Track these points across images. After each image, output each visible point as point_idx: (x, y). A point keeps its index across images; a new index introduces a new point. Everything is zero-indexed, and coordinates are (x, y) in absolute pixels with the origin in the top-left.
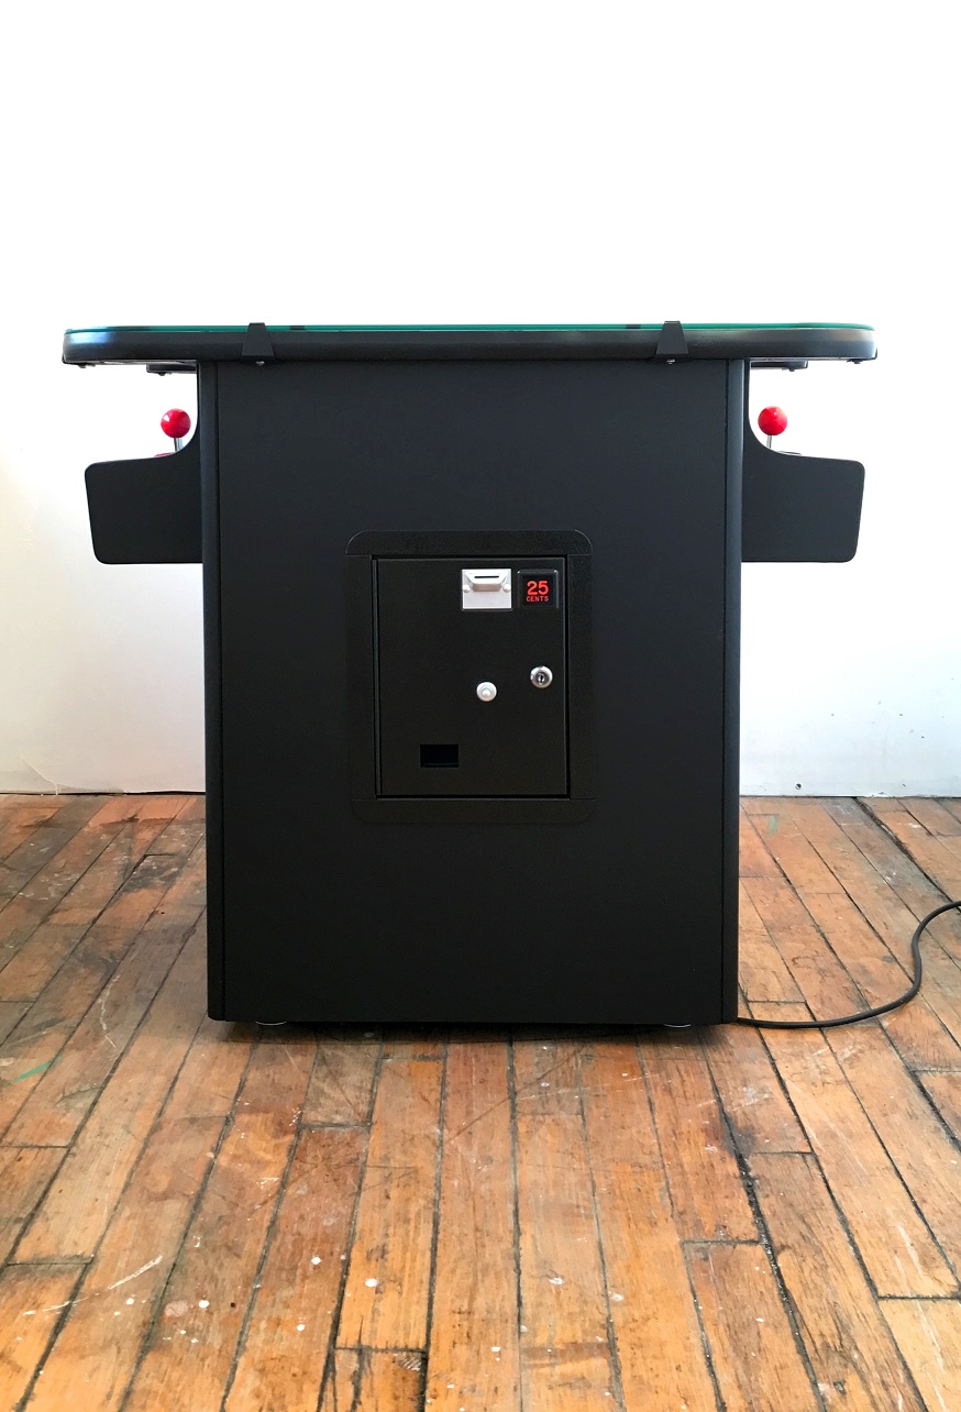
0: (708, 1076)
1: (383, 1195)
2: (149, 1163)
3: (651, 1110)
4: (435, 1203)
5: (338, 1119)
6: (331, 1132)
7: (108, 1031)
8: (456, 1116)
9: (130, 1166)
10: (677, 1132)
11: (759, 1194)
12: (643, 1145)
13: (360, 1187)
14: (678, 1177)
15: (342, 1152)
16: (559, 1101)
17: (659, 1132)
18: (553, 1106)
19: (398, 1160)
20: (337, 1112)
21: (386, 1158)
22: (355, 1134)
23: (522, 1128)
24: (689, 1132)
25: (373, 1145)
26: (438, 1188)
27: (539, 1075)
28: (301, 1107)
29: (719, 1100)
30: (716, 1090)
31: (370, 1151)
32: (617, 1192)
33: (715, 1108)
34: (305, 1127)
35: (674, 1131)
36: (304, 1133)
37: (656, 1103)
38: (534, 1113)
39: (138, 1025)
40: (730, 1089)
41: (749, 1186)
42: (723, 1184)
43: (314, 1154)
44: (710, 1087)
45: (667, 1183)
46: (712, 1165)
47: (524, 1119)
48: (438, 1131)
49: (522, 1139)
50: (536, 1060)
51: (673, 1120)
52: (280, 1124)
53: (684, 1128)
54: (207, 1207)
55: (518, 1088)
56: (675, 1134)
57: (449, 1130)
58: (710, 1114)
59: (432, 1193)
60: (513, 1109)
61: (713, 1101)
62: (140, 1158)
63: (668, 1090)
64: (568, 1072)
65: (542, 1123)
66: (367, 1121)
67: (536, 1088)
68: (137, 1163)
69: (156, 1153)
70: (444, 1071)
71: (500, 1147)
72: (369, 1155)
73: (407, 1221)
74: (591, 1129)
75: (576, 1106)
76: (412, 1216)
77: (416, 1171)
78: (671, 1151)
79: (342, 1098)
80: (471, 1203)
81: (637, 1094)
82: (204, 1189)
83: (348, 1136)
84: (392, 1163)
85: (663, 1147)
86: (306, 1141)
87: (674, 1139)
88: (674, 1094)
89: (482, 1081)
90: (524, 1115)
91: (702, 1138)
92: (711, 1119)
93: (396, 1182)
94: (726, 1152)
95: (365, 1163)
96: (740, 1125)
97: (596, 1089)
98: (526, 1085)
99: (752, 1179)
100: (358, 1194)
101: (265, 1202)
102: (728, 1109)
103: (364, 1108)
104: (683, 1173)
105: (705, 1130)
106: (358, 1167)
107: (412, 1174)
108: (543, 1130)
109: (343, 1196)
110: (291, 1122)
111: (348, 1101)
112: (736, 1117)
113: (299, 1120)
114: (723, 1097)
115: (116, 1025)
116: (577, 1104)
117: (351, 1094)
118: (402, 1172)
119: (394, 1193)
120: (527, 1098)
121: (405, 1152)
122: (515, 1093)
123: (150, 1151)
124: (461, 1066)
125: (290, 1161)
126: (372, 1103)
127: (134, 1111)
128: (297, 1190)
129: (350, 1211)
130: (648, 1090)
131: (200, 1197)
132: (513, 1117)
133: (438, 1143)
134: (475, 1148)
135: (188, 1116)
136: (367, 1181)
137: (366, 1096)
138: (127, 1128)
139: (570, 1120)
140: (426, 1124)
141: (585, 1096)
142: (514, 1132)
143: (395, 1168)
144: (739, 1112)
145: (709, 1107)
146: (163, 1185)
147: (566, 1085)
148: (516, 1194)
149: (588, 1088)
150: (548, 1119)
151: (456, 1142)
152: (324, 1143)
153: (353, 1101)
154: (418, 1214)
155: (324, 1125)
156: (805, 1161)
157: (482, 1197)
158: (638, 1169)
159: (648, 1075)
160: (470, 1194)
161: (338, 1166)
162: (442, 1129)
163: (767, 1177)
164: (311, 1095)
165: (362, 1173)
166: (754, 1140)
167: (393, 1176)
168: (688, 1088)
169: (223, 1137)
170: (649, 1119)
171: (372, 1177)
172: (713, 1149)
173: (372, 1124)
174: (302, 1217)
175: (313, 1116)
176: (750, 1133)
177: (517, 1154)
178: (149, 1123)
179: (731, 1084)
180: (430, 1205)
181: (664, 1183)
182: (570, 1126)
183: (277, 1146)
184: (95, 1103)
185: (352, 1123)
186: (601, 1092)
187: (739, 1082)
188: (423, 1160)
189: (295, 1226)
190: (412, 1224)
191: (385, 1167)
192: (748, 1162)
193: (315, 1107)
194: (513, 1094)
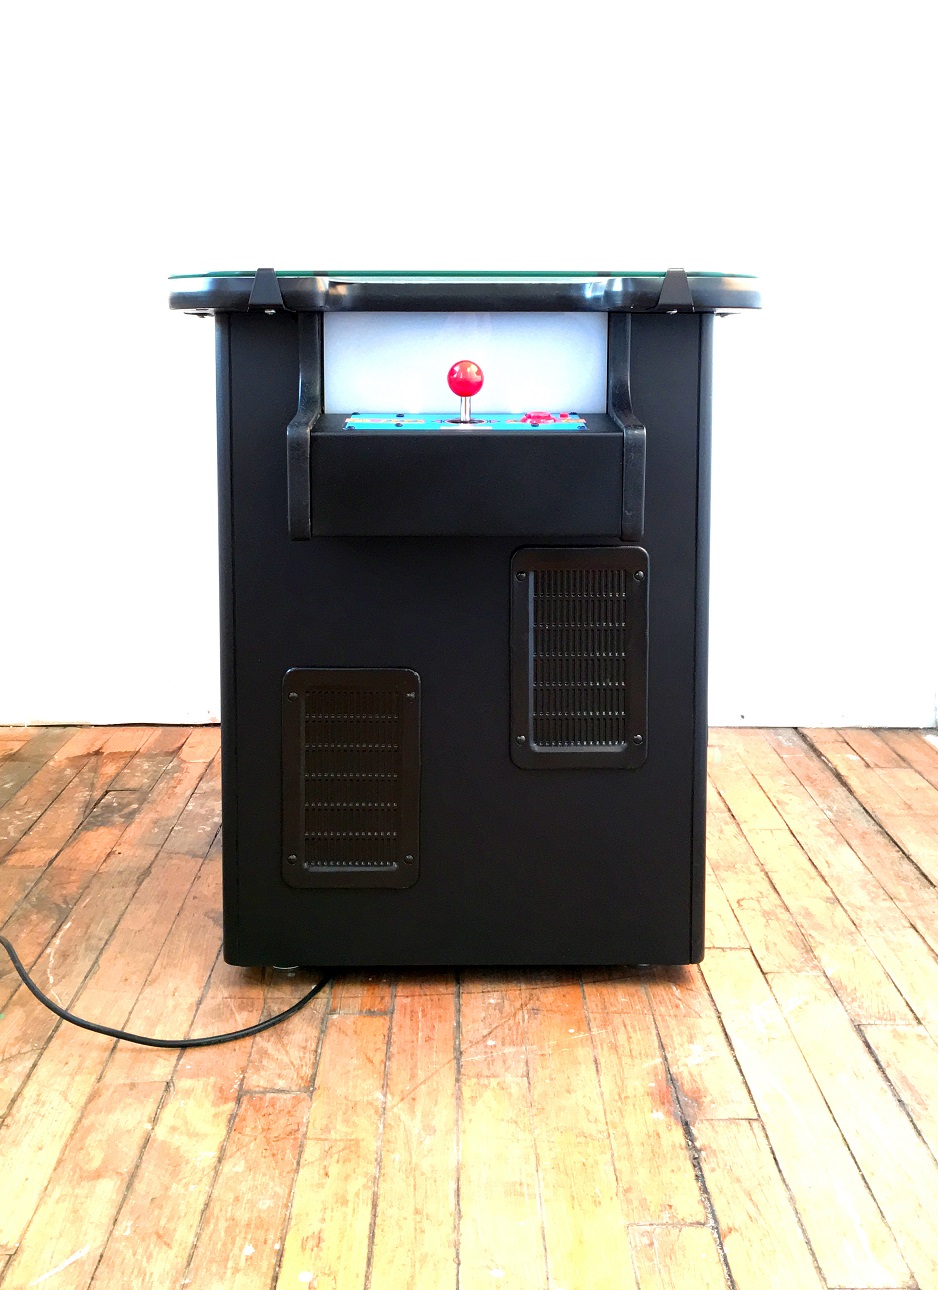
0: (654, 1032)
1: (322, 1172)
2: (83, 1138)
3: (597, 1071)
4: (375, 1180)
5: (281, 1084)
6: (273, 1098)
7: (54, 985)
8: (401, 1080)
9: (64, 1140)
10: (623, 1096)
11: (704, 1166)
12: (588, 1112)
13: (298, 1164)
14: (625, 1148)
15: (283, 1121)
16: (504, 1062)
17: (605, 1095)
18: (498, 1067)
19: (340, 1130)
20: (279, 1076)
21: (327, 1129)
22: (297, 1101)
23: (467, 1093)
24: (635, 1096)
25: (315, 1113)
26: (379, 1163)
27: (485, 1032)
28: (244, 1071)
29: (666, 1059)
30: (662, 1047)
31: (312, 1121)
32: (561, 1165)
33: (661, 1068)
34: (247, 1092)
35: (619, 1095)
36: (245, 1100)
37: (602, 1060)
38: (478, 1076)
39: (86, 977)
40: (677, 1046)
41: (695, 1158)
42: (669, 1156)
43: (252, 1124)
44: (656, 1044)
45: (612, 1155)
46: (658, 1134)
47: (468, 1082)
48: (381, 1097)
49: (467, 1105)
50: (483, 1014)
51: (620, 1083)
52: (221, 1090)
53: (630, 1092)
54: (140, 1187)
55: (463, 1047)
56: (620, 1098)
57: (393, 1095)
58: (656, 1075)
59: (372, 1170)
60: (459, 1072)
61: (659, 1060)
62: (75, 1129)
63: (614, 1048)
64: (514, 1029)
65: (486, 1086)
66: (310, 1086)
67: (481, 1047)
68: (72, 1135)
69: (93, 1125)
70: (390, 1029)
71: (443, 1114)
72: (310, 1125)
73: (345, 1202)
74: (536, 1093)
75: (522, 1069)
76: (350, 1197)
77: (357, 1142)
78: (616, 1117)
79: (286, 1059)
80: (411, 1180)
81: (584, 1053)
82: (137, 1167)
83: (289, 1103)
84: (333, 1135)
85: (608, 1114)
86: (246, 1110)
87: (619, 1104)
88: (620, 1052)
89: (428, 1039)
90: (469, 1078)
91: (648, 1103)
92: (657, 1081)
93: (336, 1157)
94: (672, 1119)
95: (305, 1135)
96: (686, 1087)
97: (541, 1047)
98: (473, 1044)
99: (698, 1151)
100: (297, 1171)
101: (200, 1180)
102: (673, 1070)
103: (307, 1071)
104: (628, 1143)
105: (650, 1094)
106: (297, 1138)
107: (352, 1147)
108: (488, 1095)
109: (280, 1174)
110: (232, 1086)
111: (292, 1063)
112: (682, 1078)
113: (241, 1085)
114: (669, 1056)
115: (64, 977)
116: (523, 1064)
117: (295, 1054)
118: (341, 1145)
119: (334, 1170)
120: (473, 1057)
121: (346, 1121)
122: (461, 1053)
123: (86, 1122)
124: (408, 1022)
125: (229, 1133)
126: (316, 1065)
127: (72, 1076)
128: (234, 1166)
129: (287, 1192)
130: (594, 1047)
131: (133, 1176)
132: (457, 1080)
133: (381, 1110)
134: (418, 1113)
135: (128, 1081)
136: (307, 1156)
137: (310, 1057)
138: (64, 1095)
139: (514, 1081)
140: (368, 1088)
141: (531, 1056)
142: (459, 1097)
143: (336, 1141)
144: (686, 1074)
145: (655, 1068)
146: (96, 1164)
147: (512, 1043)
148: (458, 1171)
149: (535, 1047)
150: (494, 1082)
151: (399, 1110)
152: (264, 1111)
153: (297, 1062)
154: (357, 1195)
155: (265, 1091)
156: (752, 1129)
157: (423, 1174)
158: (581, 1139)
159: (595, 1031)
160: (412, 1170)
161: (278, 1139)
162: (385, 1095)
163: (714, 1147)
164: (255, 1056)
165: (302, 1146)
166: (700, 1105)
167: (334, 1150)
168: (634, 1046)
169: (162, 1105)
170: (596, 1082)
171: (312, 1151)
172: (660, 1116)
173: (315, 1089)
174: (237, 1199)
175: (256, 1081)
176: (697, 1097)
177: (460, 1123)
178: (87, 1089)
179: (677, 1040)
180: (370, 1184)
181: (609, 1155)
182: (514, 1090)
183: (216, 1116)
184: (34, 1066)
185: (294, 1088)
186: (548, 1051)
187: (685, 1039)
188: (365, 1129)
189: (230, 1209)
190: (350, 1204)
191: (326, 1140)
192: (694, 1130)
193: (257, 1070)
194: (459, 1053)
